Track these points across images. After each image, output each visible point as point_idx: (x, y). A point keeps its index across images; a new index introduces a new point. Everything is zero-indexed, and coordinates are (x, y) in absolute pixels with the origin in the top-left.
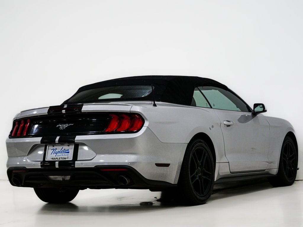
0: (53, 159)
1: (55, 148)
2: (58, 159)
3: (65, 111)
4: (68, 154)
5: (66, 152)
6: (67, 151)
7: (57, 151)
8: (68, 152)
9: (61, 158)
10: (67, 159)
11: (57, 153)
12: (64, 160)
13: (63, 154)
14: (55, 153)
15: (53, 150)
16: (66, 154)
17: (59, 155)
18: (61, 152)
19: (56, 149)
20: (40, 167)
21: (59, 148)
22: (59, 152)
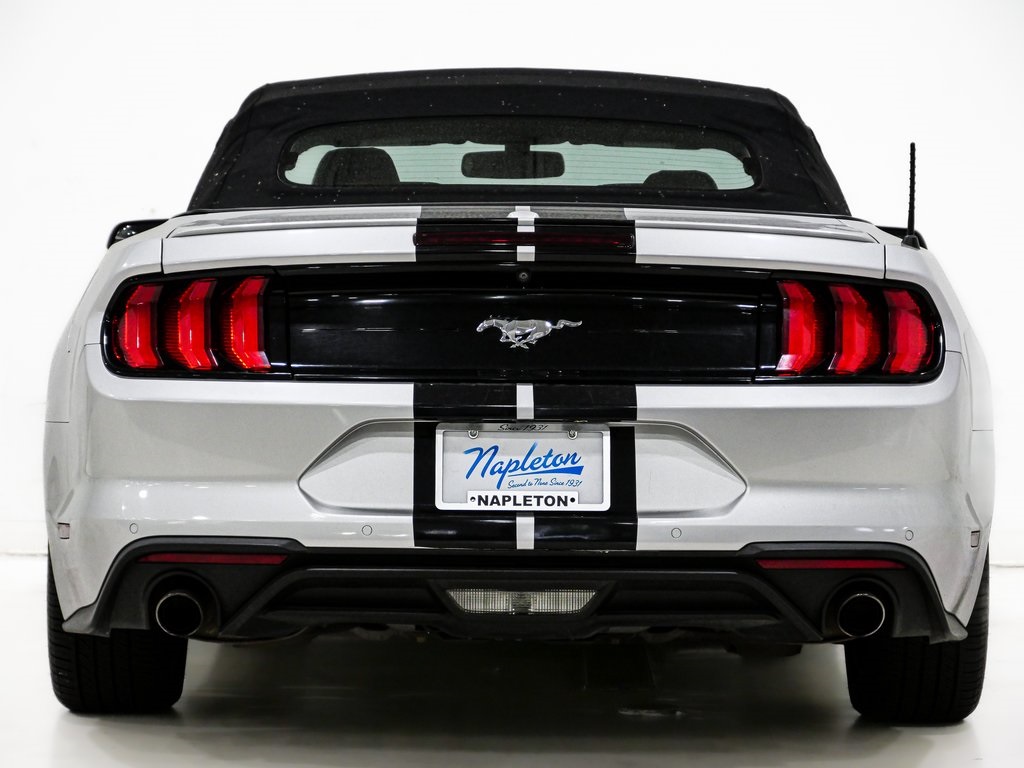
0: (482, 500)
1: (485, 441)
2: (520, 500)
3: (531, 249)
5: (562, 466)
6: (569, 465)
7: (502, 458)
8: (578, 470)
9: (539, 498)
10: (572, 507)
11: (504, 472)
12: (555, 508)
13: (547, 478)
14: (492, 473)
18: (531, 466)
19: (496, 448)
20: (410, 544)
21: (512, 446)
22: (519, 466)
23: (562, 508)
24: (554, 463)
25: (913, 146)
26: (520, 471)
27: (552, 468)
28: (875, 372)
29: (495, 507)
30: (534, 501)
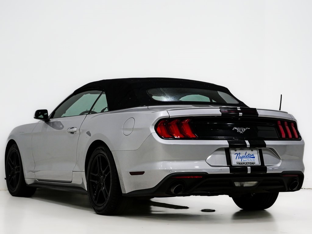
0: (239, 164)
1: (238, 152)
2: (246, 163)
4: (254, 159)
5: (251, 157)
6: (252, 156)
7: (241, 155)
8: (254, 157)
9: (249, 163)
10: (255, 165)
11: (242, 158)
13: (249, 159)
14: (240, 158)
15: (236, 155)
16: (252, 159)
17: (245, 159)
18: (246, 157)
19: (240, 153)
20: (229, 173)
21: (243, 153)
22: (244, 157)
23: (253, 165)
24: (250, 156)
25: (281, 95)
26: (244, 158)
27: (250, 157)
28: (287, 138)
29: (242, 165)
30: (248, 164)
